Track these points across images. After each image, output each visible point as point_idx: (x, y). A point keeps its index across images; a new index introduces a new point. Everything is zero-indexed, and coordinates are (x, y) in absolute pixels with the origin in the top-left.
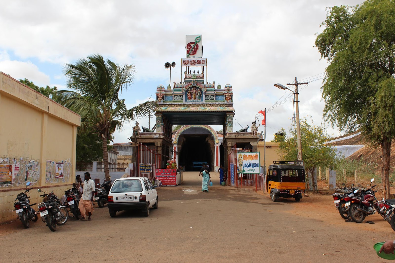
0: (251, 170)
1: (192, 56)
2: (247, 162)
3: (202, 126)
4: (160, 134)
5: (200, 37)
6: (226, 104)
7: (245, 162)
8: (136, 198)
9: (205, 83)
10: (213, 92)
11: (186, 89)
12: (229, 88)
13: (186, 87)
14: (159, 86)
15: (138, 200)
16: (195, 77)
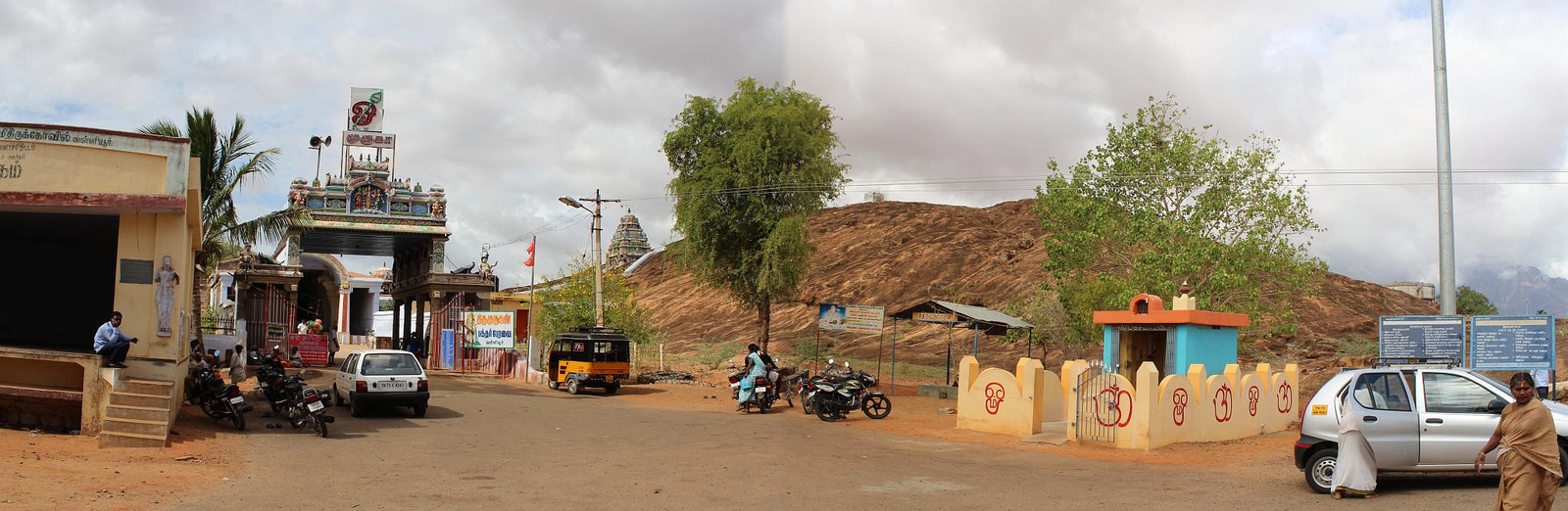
0: (495, 343)
1: (362, 128)
2: (487, 328)
3: (315, 255)
4: (295, 269)
5: (380, 94)
6: (432, 221)
7: (479, 328)
8: (411, 385)
9: (390, 179)
10: (407, 198)
11: (353, 189)
12: (439, 193)
13: (352, 185)
14: (297, 180)
15: (415, 388)
16: (373, 168)
